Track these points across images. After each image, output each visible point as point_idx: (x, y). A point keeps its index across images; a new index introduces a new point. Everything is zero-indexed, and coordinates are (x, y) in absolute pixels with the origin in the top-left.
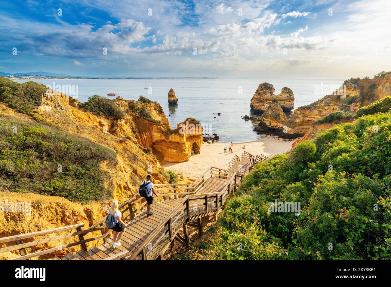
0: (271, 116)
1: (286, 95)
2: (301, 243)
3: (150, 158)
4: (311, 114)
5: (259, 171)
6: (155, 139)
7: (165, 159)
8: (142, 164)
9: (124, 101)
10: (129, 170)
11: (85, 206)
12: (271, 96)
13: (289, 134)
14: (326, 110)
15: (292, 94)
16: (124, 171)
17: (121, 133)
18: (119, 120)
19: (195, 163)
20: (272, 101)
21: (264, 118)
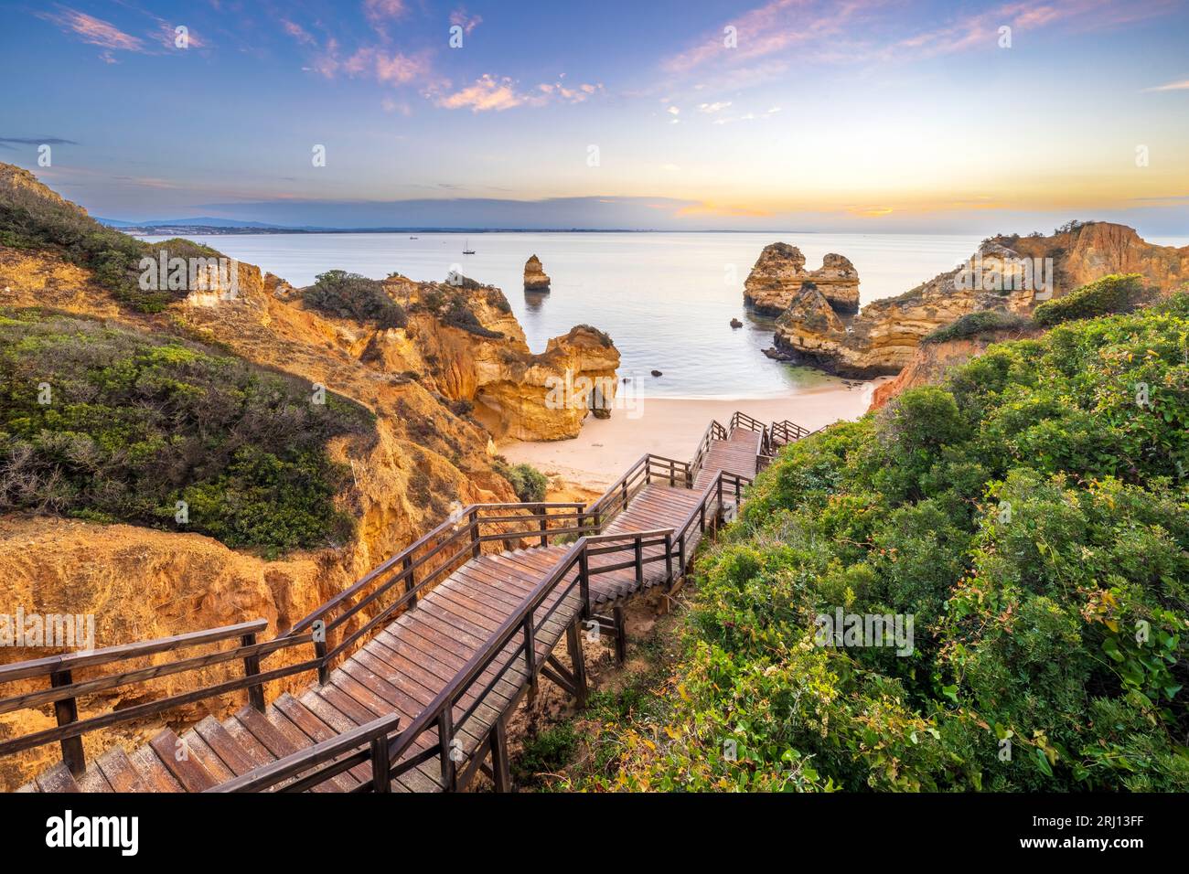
0: (801, 322)
1: (837, 272)
2: (973, 697)
3: (469, 428)
4: (908, 316)
5: (794, 467)
6: (483, 381)
7: (511, 431)
8: (446, 447)
9: (407, 285)
10: (408, 461)
11: (273, 564)
12: (797, 273)
13: (854, 367)
14: (945, 308)
15: (852, 269)
16: (393, 465)
17: (394, 363)
18: (390, 330)
19: (596, 443)
20: (800, 287)
21: (784, 328)
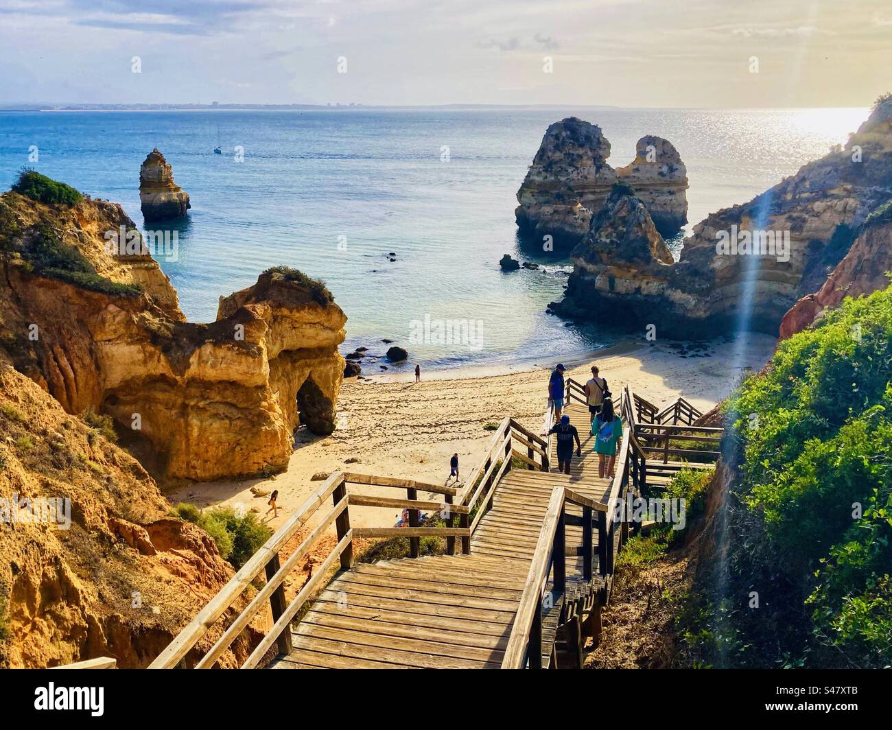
0: (610, 253)
6: (116, 376)
12: (597, 171)
20: (606, 195)
21: (584, 265)
